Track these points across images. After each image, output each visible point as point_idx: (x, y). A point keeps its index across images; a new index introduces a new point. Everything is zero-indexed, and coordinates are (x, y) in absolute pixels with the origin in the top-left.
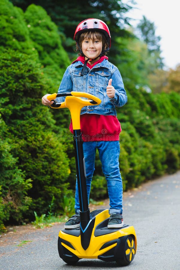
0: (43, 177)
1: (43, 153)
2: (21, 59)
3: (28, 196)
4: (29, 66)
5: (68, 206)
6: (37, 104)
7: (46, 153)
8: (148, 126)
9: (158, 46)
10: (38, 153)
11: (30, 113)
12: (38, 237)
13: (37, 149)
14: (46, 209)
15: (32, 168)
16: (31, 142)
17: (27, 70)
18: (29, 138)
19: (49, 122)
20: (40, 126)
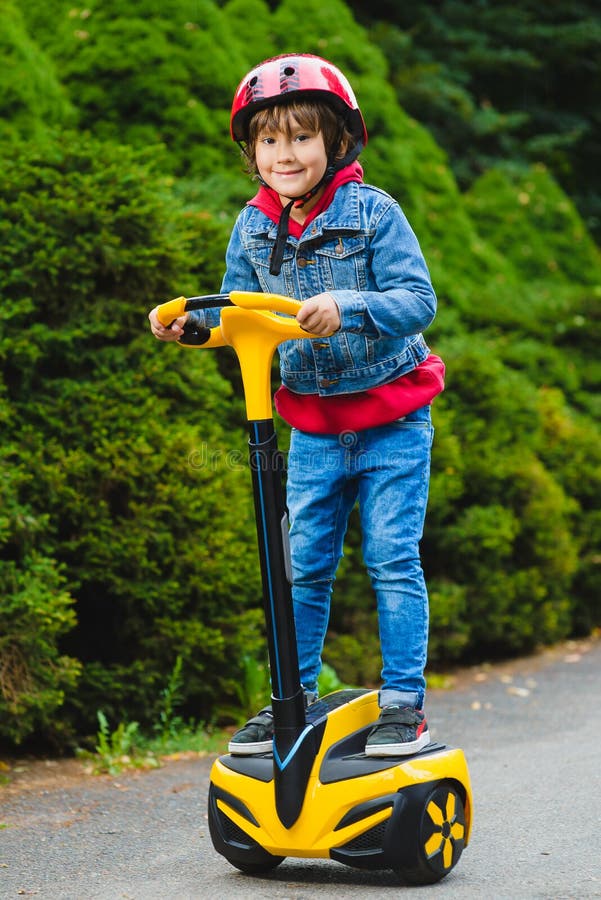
0: (155, 586)
1: (151, 500)
2: (95, 163)
4: (120, 187)
7: (164, 499)
10: (132, 498)
11: (120, 355)
13: (132, 484)
15: (109, 554)
16: (111, 459)
17: (109, 200)
18: (101, 446)
20: (152, 401)
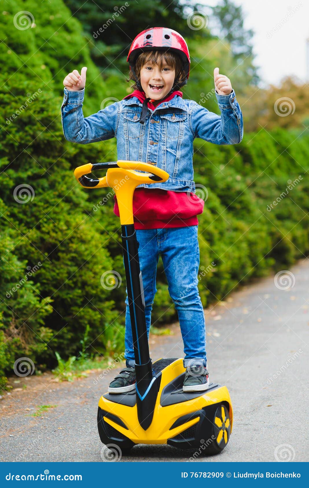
0: (70, 292)
1: (68, 251)
2: (27, 91)
3: (45, 326)
4: (41, 102)
5: (112, 341)
6: (56, 168)
7: (73, 250)
8: (240, 193)
9: (248, 46)
10: (59, 251)
11: (45, 183)
12: (66, 398)
13: (59, 245)
14: (75, 347)
15: (50, 278)
16: (48, 233)
17: (38, 109)
18: (44, 227)
19: (77, 197)
20: (63, 205)
